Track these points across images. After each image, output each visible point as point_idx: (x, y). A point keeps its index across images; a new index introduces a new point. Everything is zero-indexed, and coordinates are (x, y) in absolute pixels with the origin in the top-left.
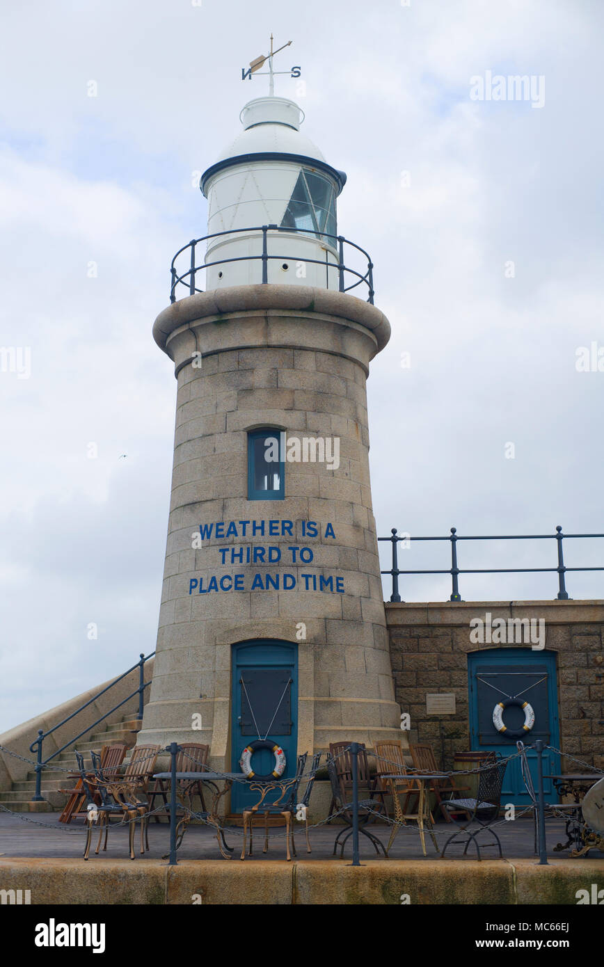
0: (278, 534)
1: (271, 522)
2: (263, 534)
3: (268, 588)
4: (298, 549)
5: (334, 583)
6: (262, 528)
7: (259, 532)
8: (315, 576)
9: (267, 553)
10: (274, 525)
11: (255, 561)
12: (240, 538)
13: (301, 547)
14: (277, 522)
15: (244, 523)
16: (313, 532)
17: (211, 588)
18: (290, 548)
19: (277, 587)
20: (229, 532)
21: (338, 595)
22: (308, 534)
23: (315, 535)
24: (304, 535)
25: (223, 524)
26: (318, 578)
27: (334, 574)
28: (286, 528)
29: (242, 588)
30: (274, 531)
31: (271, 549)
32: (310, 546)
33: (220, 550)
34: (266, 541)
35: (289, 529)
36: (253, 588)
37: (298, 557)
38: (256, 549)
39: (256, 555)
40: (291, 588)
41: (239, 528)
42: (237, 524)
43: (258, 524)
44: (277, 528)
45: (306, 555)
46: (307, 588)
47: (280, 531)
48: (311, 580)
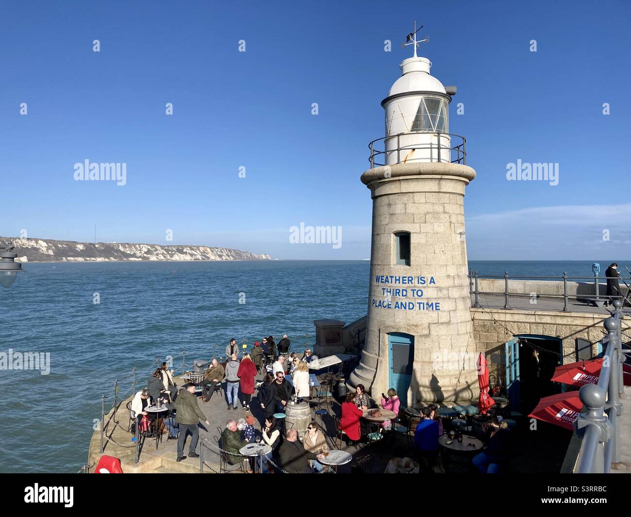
0: (406, 283)
1: (403, 277)
2: (399, 283)
3: (401, 308)
4: (415, 290)
5: (434, 306)
6: (399, 280)
7: (398, 282)
8: (424, 303)
9: (401, 292)
10: (404, 279)
11: (396, 295)
12: (389, 284)
13: (417, 289)
14: (406, 277)
15: (392, 277)
16: (423, 282)
17: (379, 305)
18: (411, 290)
19: (405, 308)
20: (386, 281)
21: (436, 312)
22: (421, 283)
23: (423, 284)
24: (418, 283)
25: (383, 277)
26: (425, 304)
27: (434, 302)
28: (410, 280)
29: (390, 308)
30: (404, 282)
31: (403, 290)
32: (422, 289)
33: (383, 289)
34: (400, 286)
35: (411, 281)
36: (395, 308)
37: (415, 294)
38: (396, 290)
39: (396, 293)
40: (413, 308)
41: (390, 279)
42: (389, 277)
43: (398, 278)
44: (405, 280)
45: (420, 293)
46: (420, 309)
47: (407, 282)
48: (422, 305)
